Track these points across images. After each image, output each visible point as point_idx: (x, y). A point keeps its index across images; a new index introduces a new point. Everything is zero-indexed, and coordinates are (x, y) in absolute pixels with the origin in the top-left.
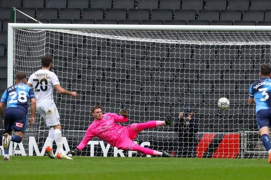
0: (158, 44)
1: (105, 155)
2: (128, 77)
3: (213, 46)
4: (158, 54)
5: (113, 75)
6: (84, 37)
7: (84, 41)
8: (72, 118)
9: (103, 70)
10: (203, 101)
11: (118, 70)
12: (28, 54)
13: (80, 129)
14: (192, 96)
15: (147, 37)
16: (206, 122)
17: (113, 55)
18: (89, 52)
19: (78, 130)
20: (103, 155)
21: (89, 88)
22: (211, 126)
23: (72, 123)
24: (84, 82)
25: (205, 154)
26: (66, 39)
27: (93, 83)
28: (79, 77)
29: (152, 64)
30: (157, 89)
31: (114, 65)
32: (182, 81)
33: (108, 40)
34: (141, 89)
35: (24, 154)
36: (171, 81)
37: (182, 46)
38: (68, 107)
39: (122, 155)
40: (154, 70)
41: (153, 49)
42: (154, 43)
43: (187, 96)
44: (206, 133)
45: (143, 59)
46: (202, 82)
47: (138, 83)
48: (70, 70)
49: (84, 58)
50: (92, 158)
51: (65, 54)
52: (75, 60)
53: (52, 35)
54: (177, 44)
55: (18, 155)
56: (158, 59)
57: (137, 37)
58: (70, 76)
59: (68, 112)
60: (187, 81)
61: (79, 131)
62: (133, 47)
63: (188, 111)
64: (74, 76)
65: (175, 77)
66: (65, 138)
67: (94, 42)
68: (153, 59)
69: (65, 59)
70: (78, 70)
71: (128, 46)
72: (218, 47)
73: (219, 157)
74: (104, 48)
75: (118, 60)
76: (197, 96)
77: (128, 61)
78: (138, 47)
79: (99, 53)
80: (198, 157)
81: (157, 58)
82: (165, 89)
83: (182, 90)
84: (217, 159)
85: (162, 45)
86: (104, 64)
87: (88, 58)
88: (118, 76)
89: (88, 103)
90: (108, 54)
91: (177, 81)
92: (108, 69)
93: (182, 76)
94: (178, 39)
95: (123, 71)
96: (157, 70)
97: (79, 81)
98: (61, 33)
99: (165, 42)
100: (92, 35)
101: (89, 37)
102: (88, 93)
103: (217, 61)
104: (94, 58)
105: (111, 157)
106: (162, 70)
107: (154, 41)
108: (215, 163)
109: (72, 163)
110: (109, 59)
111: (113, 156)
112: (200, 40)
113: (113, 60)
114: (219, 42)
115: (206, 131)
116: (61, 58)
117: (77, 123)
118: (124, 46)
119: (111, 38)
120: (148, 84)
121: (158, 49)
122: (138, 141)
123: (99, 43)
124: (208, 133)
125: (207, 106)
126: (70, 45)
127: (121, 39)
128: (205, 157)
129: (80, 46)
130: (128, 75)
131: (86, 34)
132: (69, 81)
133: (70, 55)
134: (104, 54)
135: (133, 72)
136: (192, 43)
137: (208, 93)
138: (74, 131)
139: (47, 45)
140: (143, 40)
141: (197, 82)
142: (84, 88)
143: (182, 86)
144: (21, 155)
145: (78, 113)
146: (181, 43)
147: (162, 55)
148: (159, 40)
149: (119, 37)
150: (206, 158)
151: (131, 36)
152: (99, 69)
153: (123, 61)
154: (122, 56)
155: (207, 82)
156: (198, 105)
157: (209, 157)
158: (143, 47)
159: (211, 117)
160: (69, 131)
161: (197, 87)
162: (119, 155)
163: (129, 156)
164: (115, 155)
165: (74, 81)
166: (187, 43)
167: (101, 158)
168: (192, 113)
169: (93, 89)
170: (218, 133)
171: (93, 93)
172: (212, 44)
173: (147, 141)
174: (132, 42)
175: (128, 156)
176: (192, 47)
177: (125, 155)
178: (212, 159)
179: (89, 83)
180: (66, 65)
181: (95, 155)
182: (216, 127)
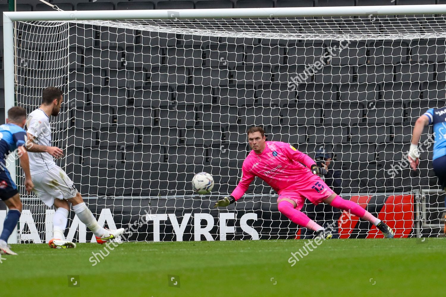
0: (266, 42)
1: (180, 238)
2: (215, 100)
3: (362, 43)
4: (266, 59)
5: (190, 98)
6: (137, 32)
7: (138, 40)
8: (120, 174)
9: (172, 89)
10: (348, 139)
11: (198, 89)
12: (40, 65)
13: (134, 195)
14: (329, 131)
15: (247, 30)
16: (354, 175)
17: (189, 62)
18: (147, 59)
19: (130, 195)
20: (175, 239)
21: (147, 121)
22: (363, 183)
23: (120, 183)
24: (138, 112)
25: (353, 231)
26: (105, 36)
27: (155, 113)
28: (130, 102)
29: (258, 76)
30: (267, 120)
31: (190, 81)
32: (310, 105)
33: (179, 36)
34: (239, 122)
35: (37, 240)
36: (291, 106)
37: (309, 43)
38: (112, 156)
39: (209, 238)
40: (260, 87)
41: (258, 49)
42: (260, 40)
43: (320, 131)
44: (355, 195)
45: (240, 68)
46: (345, 105)
47: (233, 110)
48: (113, 91)
49: (138, 68)
50: (157, 244)
51: (105, 63)
52: (122, 74)
53: (80, 32)
54: (300, 41)
55: (27, 242)
56: (267, 68)
57: (230, 30)
58: (113, 101)
59: (112, 165)
60: (318, 105)
61: (132, 197)
62: (223, 47)
63: (322, 158)
64: (121, 101)
65: (298, 98)
66: (109, 209)
67: (155, 41)
68: (258, 67)
69: (105, 72)
70: (128, 91)
71: (214, 47)
72: (371, 43)
73: (378, 237)
74: (172, 51)
75: (198, 71)
76: (337, 131)
77: (215, 73)
78: (232, 47)
79: (163, 60)
80: (342, 237)
81: (264, 66)
82: (282, 120)
83: (310, 122)
84: (375, 240)
85: (274, 42)
86: (172, 79)
87: (145, 70)
88: (198, 99)
89: (147, 148)
90: (180, 61)
91: (301, 105)
92: (181, 88)
93: (310, 96)
94: (301, 31)
95: (207, 89)
96: (266, 86)
97: (130, 111)
98: (96, 27)
99: (278, 38)
100: (150, 29)
101: (146, 33)
102: (147, 130)
103: (371, 69)
104: (155, 69)
105: (189, 242)
106: (275, 86)
107: (259, 36)
108: (371, 247)
109: (122, 253)
110: (181, 70)
111: (193, 239)
112: (340, 33)
113: (189, 71)
114: (373, 35)
115: (355, 191)
116: (97, 71)
117: (128, 184)
118: (208, 47)
119: (184, 33)
120: (250, 111)
121: (266, 50)
122: (236, 212)
123: (163, 42)
124: (359, 195)
125: (355, 148)
126: (113, 47)
127: (202, 35)
128: (353, 237)
129: (130, 48)
130: (216, 98)
131: (140, 28)
132: (113, 110)
133: (113, 65)
134: (172, 61)
135: (224, 92)
136: (325, 39)
137: (356, 124)
138: (123, 197)
139: (72, 49)
140: (240, 35)
141: (336, 106)
142: (138, 121)
143: (309, 114)
144: (32, 242)
145: (129, 166)
146: (306, 39)
147: (275, 60)
148: (268, 34)
149: (199, 30)
150: (356, 239)
151: (219, 28)
152: (164, 87)
153: (206, 72)
154: (204, 64)
155: (354, 105)
156: (339, 147)
157: (360, 237)
158: (241, 48)
159: (363, 166)
160: (115, 197)
161: (336, 114)
162: (203, 238)
163: (221, 239)
164: (197, 238)
165: (122, 110)
166: (317, 38)
167: (172, 243)
168: (329, 161)
169: (156, 122)
170: (376, 194)
171: (156, 131)
172: (361, 39)
173: (252, 212)
174: (221, 39)
175: (218, 239)
176: (325, 46)
177: (214, 237)
178: (366, 240)
179: (147, 112)
180: (106, 83)
181: (161, 239)
182: (372, 183)
